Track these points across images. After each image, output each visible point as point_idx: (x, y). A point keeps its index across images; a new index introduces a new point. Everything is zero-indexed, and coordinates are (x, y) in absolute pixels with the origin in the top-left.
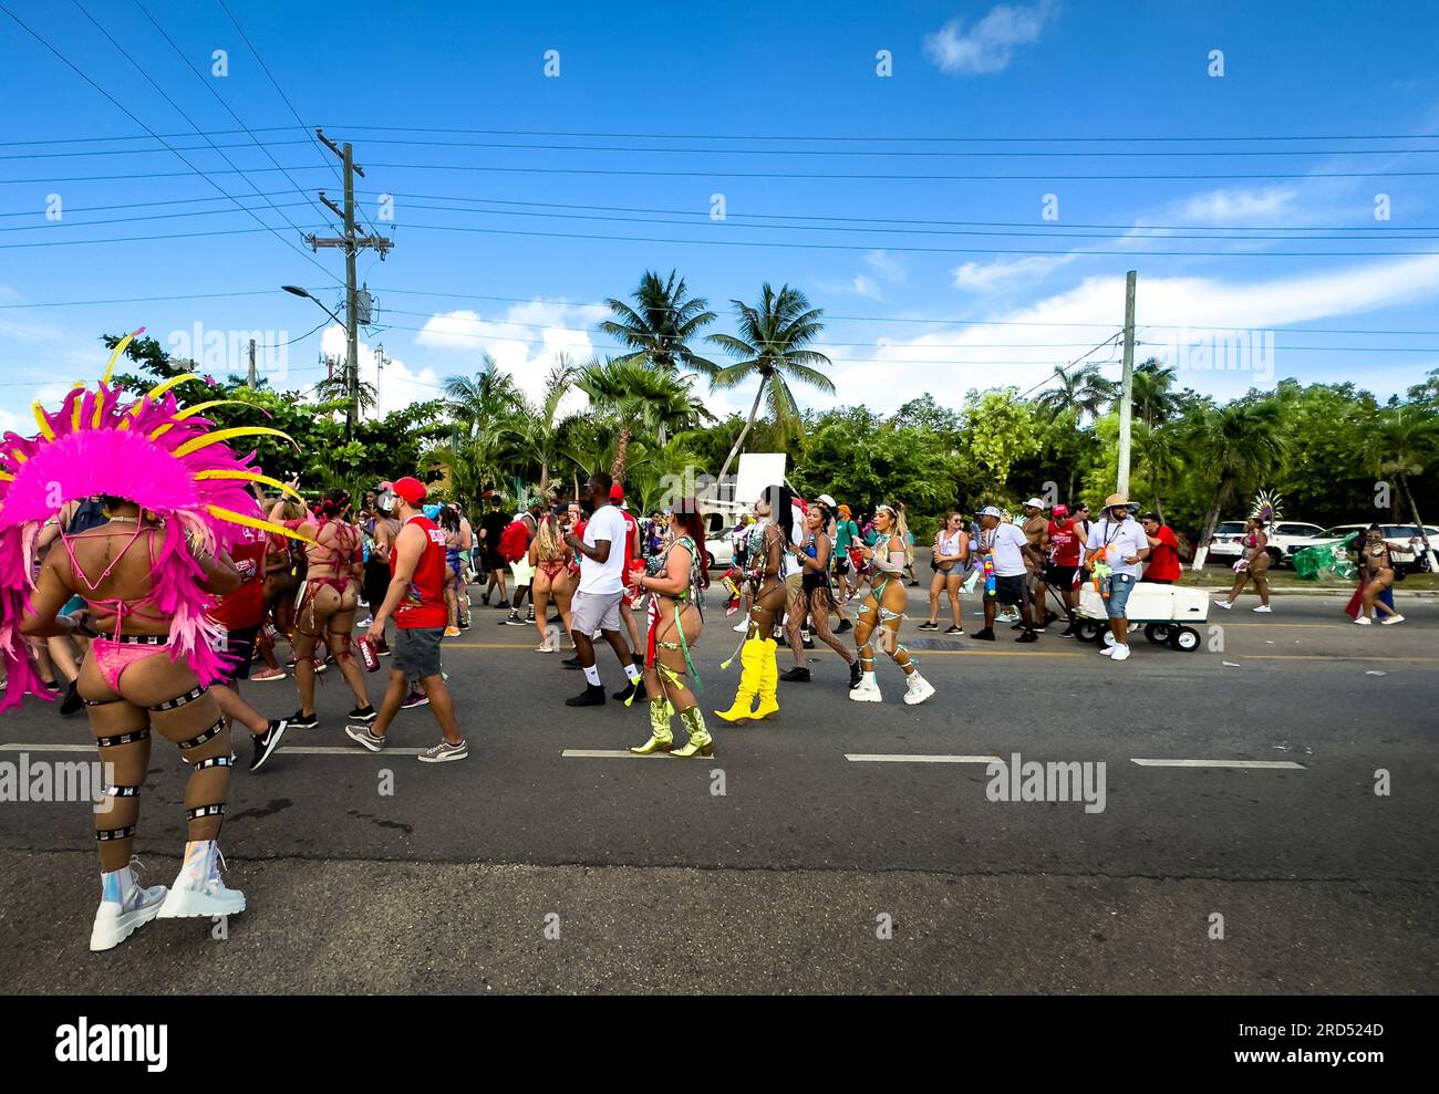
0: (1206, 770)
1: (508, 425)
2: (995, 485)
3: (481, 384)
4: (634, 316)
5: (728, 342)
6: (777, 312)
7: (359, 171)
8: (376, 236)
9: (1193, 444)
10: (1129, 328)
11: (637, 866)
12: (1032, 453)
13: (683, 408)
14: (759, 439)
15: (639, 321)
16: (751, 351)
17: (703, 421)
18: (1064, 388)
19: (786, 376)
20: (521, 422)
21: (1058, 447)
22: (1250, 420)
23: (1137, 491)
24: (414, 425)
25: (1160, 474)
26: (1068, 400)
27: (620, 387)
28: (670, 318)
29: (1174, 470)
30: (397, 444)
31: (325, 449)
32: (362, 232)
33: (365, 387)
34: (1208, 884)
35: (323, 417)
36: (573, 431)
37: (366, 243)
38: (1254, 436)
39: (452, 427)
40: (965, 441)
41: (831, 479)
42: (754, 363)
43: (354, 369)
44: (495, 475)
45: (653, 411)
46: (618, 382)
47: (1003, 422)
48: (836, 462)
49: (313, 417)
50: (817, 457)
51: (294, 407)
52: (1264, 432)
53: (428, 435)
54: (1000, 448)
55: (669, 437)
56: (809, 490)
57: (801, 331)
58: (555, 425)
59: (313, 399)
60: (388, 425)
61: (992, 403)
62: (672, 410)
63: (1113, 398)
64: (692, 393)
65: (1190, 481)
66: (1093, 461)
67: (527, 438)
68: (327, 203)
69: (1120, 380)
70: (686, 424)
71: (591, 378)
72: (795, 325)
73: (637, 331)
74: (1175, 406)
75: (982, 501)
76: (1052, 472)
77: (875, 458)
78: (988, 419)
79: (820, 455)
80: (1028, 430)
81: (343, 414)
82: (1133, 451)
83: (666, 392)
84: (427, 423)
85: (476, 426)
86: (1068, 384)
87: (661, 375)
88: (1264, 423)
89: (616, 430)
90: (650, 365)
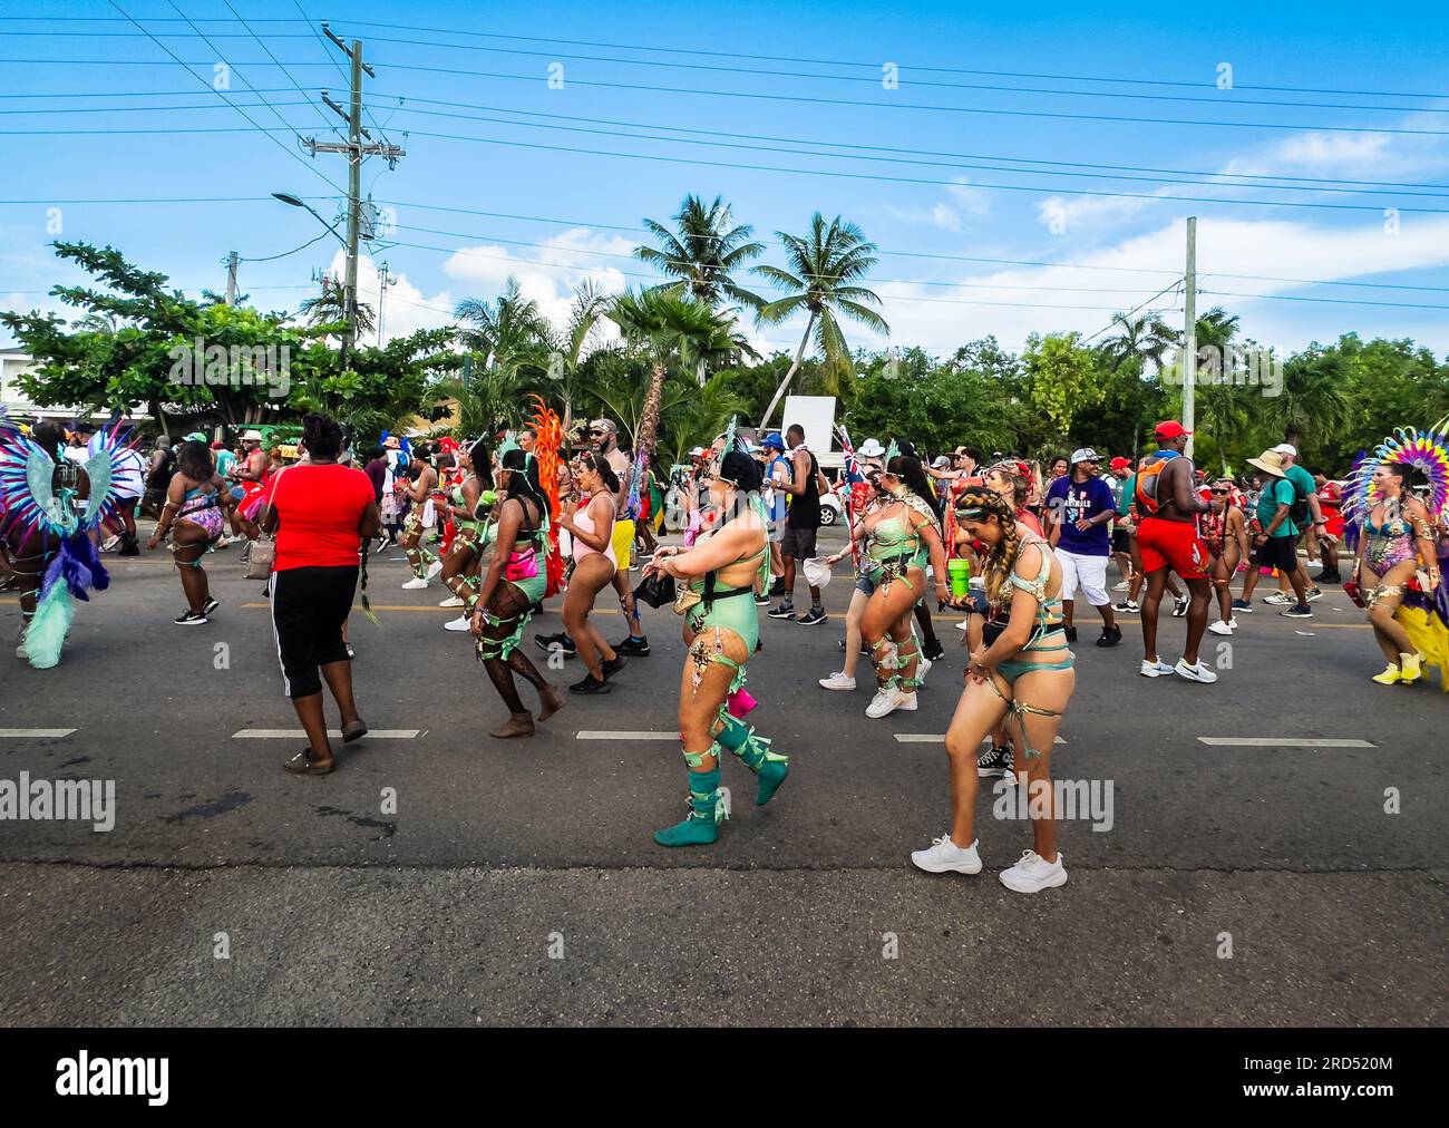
1: (527, 357)
2: (1058, 436)
3: (501, 312)
4: (674, 242)
5: (779, 275)
6: (827, 245)
7: (369, 71)
8: (385, 143)
10: (1191, 276)
11: (658, 867)
12: (1096, 404)
13: (724, 345)
14: (808, 381)
15: (679, 248)
16: (800, 285)
17: (746, 359)
18: (1128, 335)
19: (836, 312)
20: (543, 354)
21: (1122, 397)
22: (1312, 374)
23: (1202, 446)
24: (420, 355)
25: (1225, 429)
26: (1132, 348)
27: (655, 319)
28: (713, 246)
29: (1238, 424)
30: (400, 375)
31: (313, 379)
32: (369, 138)
33: (360, 308)
34: (1277, 876)
35: (314, 342)
36: (601, 365)
37: (369, 150)
38: (1317, 392)
39: (463, 357)
40: (1025, 387)
41: (884, 425)
42: (802, 298)
43: (352, 289)
44: (512, 413)
45: (692, 347)
46: (653, 314)
47: (1065, 369)
48: (889, 408)
49: (301, 342)
50: (869, 402)
51: (279, 331)
52: (1327, 388)
53: (435, 365)
54: (1062, 397)
55: (708, 376)
57: (853, 265)
58: (582, 359)
59: (302, 322)
60: (390, 353)
61: (1054, 349)
62: (711, 344)
63: (1177, 347)
64: (735, 329)
65: (1256, 437)
66: (1156, 413)
67: (549, 373)
68: (330, 104)
69: (1183, 329)
70: (727, 362)
71: (622, 309)
72: (846, 259)
73: (677, 259)
75: (1044, 453)
76: (1116, 424)
77: (931, 404)
78: (1050, 365)
79: (872, 399)
80: (1091, 378)
81: (338, 339)
82: (1198, 404)
83: (706, 326)
84: (435, 352)
85: (491, 357)
86: (1131, 331)
87: (701, 308)
88: (1327, 378)
89: (650, 366)
90: (689, 296)
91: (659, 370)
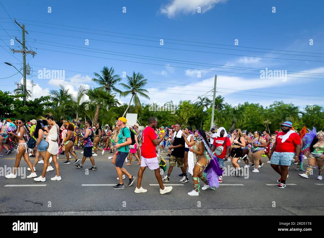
0: (225, 186)
1: (67, 103)
2: (185, 123)
3: (61, 93)
4: (101, 78)
5: (125, 86)
6: (136, 79)
7: (27, 32)
8: (32, 51)
9: (227, 115)
10: (215, 88)
12: (193, 116)
13: (113, 101)
14: (131, 110)
15: (102, 79)
16: (130, 88)
17: (118, 105)
18: (201, 101)
19: (138, 95)
20: (71, 103)
21: (199, 115)
22: (238, 110)
24: (42, 102)
25: (220, 122)
26: (202, 104)
27: (97, 95)
28: (110, 78)
29: (223, 121)
30: (37, 107)
32: (27, 49)
33: (28, 91)
34: (224, 210)
35: (16, 99)
37: (28, 52)
38: (239, 114)
39: (52, 103)
40: (179, 112)
42: (130, 91)
43: (25, 86)
44: (64, 116)
45: (105, 102)
47: (187, 109)
49: (13, 99)
50: (145, 115)
52: (241, 113)
53: (46, 105)
54: (186, 115)
55: (109, 108)
56: (143, 123)
57: (141, 84)
58: (80, 104)
60: (35, 102)
61: (185, 104)
62: (110, 101)
63: (211, 104)
64: (115, 98)
65: (226, 124)
66: (206, 118)
67: (73, 107)
68: (17, 40)
69: (212, 100)
70: (113, 106)
71: (89, 92)
72: (140, 82)
73: (102, 81)
74: (224, 107)
76: (198, 121)
77: (158, 116)
78: (184, 108)
79: (145, 114)
80: (193, 111)
81: (22, 98)
82: (215, 116)
83: (109, 97)
84: (46, 102)
85: (59, 103)
86: (201, 100)
87: (107, 93)
88: (241, 111)
89: (96, 106)
90: (105, 90)
91: (98, 107)
